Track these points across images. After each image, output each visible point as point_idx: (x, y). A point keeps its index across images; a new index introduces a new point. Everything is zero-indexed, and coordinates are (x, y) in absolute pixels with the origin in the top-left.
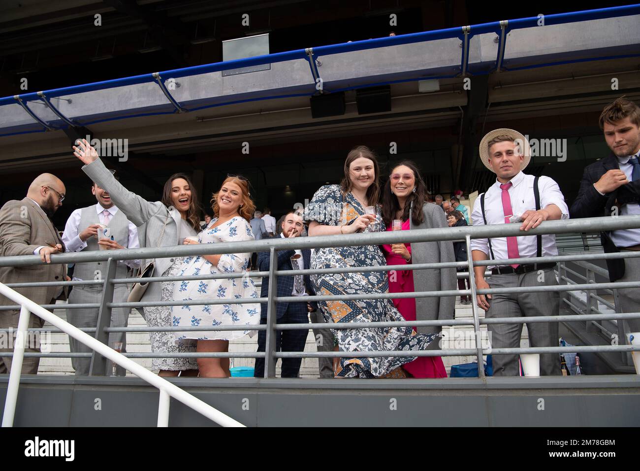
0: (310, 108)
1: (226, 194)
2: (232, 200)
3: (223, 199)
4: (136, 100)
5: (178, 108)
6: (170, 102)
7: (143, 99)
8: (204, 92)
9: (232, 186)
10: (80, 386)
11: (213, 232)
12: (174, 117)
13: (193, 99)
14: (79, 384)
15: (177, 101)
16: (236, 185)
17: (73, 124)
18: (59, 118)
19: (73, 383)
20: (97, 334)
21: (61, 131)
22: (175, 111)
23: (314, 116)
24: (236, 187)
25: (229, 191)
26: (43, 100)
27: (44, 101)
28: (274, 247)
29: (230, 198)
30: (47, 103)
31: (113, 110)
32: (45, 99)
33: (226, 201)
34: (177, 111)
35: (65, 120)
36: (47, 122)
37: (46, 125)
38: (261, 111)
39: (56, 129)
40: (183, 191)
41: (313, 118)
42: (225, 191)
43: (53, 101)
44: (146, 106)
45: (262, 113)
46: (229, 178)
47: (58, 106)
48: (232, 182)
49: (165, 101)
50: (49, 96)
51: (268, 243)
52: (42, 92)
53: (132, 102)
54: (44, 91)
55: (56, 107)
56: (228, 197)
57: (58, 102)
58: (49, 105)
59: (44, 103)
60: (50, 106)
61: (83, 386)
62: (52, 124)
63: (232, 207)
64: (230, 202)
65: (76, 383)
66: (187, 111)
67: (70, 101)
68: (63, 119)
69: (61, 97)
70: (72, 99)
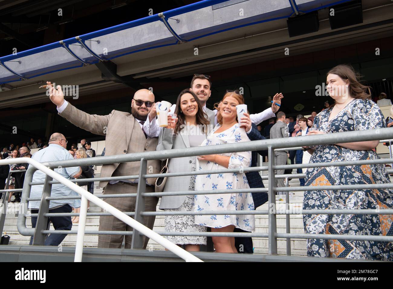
0: (287, 28)
1: (227, 106)
2: (231, 110)
3: (224, 110)
4: (146, 36)
5: (179, 39)
6: (173, 36)
7: (152, 35)
8: (198, 25)
9: (231, 99)
10: (125, 256)
11: (221, 136)
12: (176, 47)
13: (190, 32)
14: (124, 255)
15: (178, 34)
16: (234, 99)
17: (102, 59)
18: (92, 56)
19: (120, 254)
20: (135, 217)
21: (94, 65)
22: (177, 42)
23: (291, 36)
24: (234, 100)
25: (229, 104)
26: (79, 42)
27: (81, 43)
28: (271, 146)
29: (230, 109)
30: (83, 44)
31: (130, 46)
32: (81, 42)
33: (227, 112)
34: (178, 42)
35: (96, 56)
36: (84, 59)
37: (83, 61)
38: (245, 35)
39: (91, 64)
40: (190, 103)
41: (290, 37)
42: (226, 104)
43: (87, 42)
44: (154, 40)
45: (246, 37)
46: (228, 93)
47: (90, 45)
48: (231, 96)
49: (169, 35)
50: (84, 39)
51: (266, 143)
52: (79, 36)
53: (143, 38)
54: (80, 36)
55: (89, 47)
56: (228, 108)
57: (90, 43)
58: (84, 46)
59: (81, 45)
60: (86, 47)
61: (128, 257)
62: (87, 60)
63: (232, 116)
64: (230, 112)
65: (122, 254)
66: (186, 41)
67: (98, 42)
68: (95, 56)
69: (92, 39)
70: (100, 40)
